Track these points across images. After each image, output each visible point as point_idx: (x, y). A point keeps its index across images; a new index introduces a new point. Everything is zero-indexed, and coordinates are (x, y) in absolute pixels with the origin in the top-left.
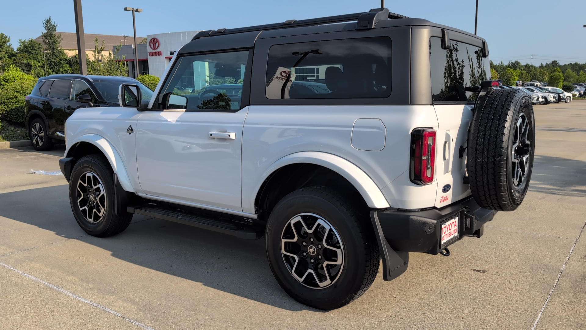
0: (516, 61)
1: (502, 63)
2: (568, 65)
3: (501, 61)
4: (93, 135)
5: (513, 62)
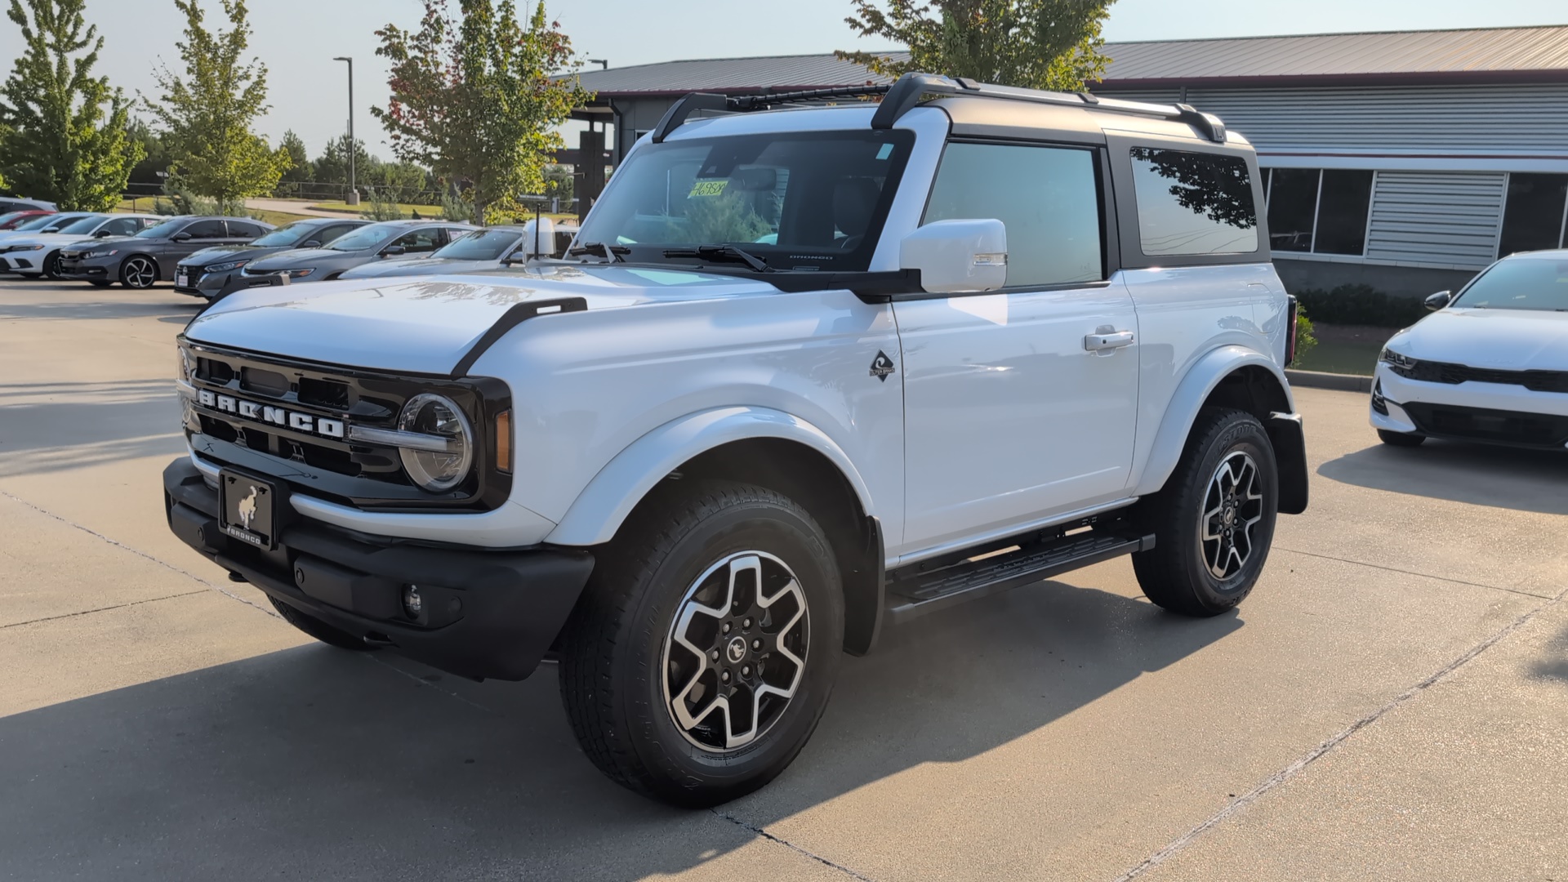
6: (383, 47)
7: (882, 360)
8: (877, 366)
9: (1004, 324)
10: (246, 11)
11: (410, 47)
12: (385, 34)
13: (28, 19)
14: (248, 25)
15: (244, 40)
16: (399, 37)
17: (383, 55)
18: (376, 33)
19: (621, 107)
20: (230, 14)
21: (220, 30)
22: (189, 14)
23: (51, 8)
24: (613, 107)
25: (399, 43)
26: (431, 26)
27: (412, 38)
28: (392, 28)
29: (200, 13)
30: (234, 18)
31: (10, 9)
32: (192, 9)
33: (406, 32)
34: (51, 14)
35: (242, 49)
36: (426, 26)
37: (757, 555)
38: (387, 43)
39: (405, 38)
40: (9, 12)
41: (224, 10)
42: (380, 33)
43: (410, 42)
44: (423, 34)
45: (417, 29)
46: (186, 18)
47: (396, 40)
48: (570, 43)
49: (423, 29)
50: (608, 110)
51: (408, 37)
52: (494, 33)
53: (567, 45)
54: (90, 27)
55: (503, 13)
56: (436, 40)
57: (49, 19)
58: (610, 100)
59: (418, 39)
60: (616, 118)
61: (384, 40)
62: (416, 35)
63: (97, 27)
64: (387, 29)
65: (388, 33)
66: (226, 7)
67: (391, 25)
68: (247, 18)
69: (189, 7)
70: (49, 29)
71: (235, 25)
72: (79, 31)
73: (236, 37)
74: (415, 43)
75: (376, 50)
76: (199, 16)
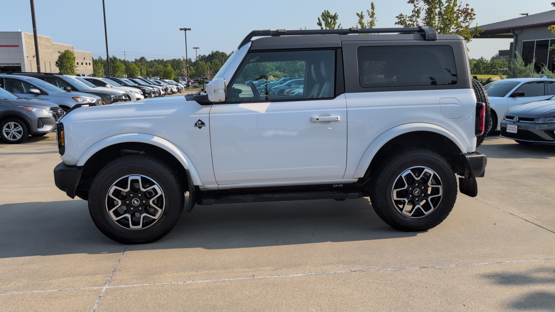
0: (113, 56)
1: (101, 58)
2: (154, 61)
3: (100, 56)
4: (137, 134)
5: (111, 57)
6: (397, 22)
7: (200, 123)
8: (197, 124)
9: (264, 112)
10: (375, 14)
11: (408, 21)
12: (399, 17)
13: (322, 24)
14: (375, 18)
15: (374, 23)
16: (403, 18)
17: (398, 24)
18: (396, 17)
19: (516, 32)
20: (370, 15)
21: (368, 21)
22: (360, 17)
23: (329, 20)
24: (513, 33)
25: (404, 20)
26: (416, 12)
27: (409, 17)
28: (401, 15)
29: (363, 16)
30: (371, 17)
31: (318, 22)
32: (361, 15)
33: (406, 16)
34: (328, 22)
35: (374, 26)
36: (414, 13)
37: (140, 176)
38: (400, 20)
39: (406, 18)
40: (318, 23)
41: (368, 14)
42: (397, 17)
43: (408, 19)
44: (413, 16)
45: (411, 14)
46: (359, 18)
47: (402, 19)
48: (474, 11)
49: (413, 14)
50: (511, 34)
51: (407, 17)
52: (443, 11)
53: (473, 12)
54: (339, 24)
55: (448, 4)
56: (418, 17)
57: (328, 23)
58: (512, 30)
59: (411, 17)
60: (515, 36)
61: (399, 19)
62: (410, 16)
63: (341, 24)
64: (400, 15)
65: (400, 17)
66: (369, 13)
67: (401, 14)
68: (375, 16)
69: (360, 15)
70: (328, 27)
71: (371, 19)
72: (335, 26)
73: (371, 23)
74: (410, 19)
75: (395, 23)
76: (363, 17)
